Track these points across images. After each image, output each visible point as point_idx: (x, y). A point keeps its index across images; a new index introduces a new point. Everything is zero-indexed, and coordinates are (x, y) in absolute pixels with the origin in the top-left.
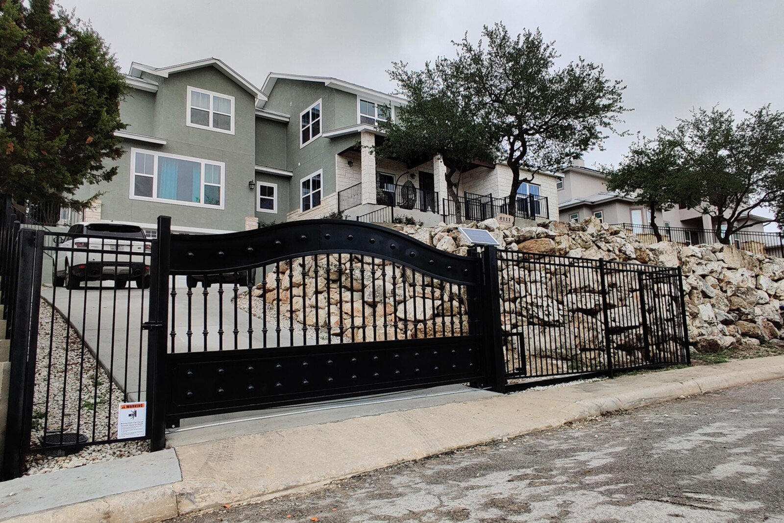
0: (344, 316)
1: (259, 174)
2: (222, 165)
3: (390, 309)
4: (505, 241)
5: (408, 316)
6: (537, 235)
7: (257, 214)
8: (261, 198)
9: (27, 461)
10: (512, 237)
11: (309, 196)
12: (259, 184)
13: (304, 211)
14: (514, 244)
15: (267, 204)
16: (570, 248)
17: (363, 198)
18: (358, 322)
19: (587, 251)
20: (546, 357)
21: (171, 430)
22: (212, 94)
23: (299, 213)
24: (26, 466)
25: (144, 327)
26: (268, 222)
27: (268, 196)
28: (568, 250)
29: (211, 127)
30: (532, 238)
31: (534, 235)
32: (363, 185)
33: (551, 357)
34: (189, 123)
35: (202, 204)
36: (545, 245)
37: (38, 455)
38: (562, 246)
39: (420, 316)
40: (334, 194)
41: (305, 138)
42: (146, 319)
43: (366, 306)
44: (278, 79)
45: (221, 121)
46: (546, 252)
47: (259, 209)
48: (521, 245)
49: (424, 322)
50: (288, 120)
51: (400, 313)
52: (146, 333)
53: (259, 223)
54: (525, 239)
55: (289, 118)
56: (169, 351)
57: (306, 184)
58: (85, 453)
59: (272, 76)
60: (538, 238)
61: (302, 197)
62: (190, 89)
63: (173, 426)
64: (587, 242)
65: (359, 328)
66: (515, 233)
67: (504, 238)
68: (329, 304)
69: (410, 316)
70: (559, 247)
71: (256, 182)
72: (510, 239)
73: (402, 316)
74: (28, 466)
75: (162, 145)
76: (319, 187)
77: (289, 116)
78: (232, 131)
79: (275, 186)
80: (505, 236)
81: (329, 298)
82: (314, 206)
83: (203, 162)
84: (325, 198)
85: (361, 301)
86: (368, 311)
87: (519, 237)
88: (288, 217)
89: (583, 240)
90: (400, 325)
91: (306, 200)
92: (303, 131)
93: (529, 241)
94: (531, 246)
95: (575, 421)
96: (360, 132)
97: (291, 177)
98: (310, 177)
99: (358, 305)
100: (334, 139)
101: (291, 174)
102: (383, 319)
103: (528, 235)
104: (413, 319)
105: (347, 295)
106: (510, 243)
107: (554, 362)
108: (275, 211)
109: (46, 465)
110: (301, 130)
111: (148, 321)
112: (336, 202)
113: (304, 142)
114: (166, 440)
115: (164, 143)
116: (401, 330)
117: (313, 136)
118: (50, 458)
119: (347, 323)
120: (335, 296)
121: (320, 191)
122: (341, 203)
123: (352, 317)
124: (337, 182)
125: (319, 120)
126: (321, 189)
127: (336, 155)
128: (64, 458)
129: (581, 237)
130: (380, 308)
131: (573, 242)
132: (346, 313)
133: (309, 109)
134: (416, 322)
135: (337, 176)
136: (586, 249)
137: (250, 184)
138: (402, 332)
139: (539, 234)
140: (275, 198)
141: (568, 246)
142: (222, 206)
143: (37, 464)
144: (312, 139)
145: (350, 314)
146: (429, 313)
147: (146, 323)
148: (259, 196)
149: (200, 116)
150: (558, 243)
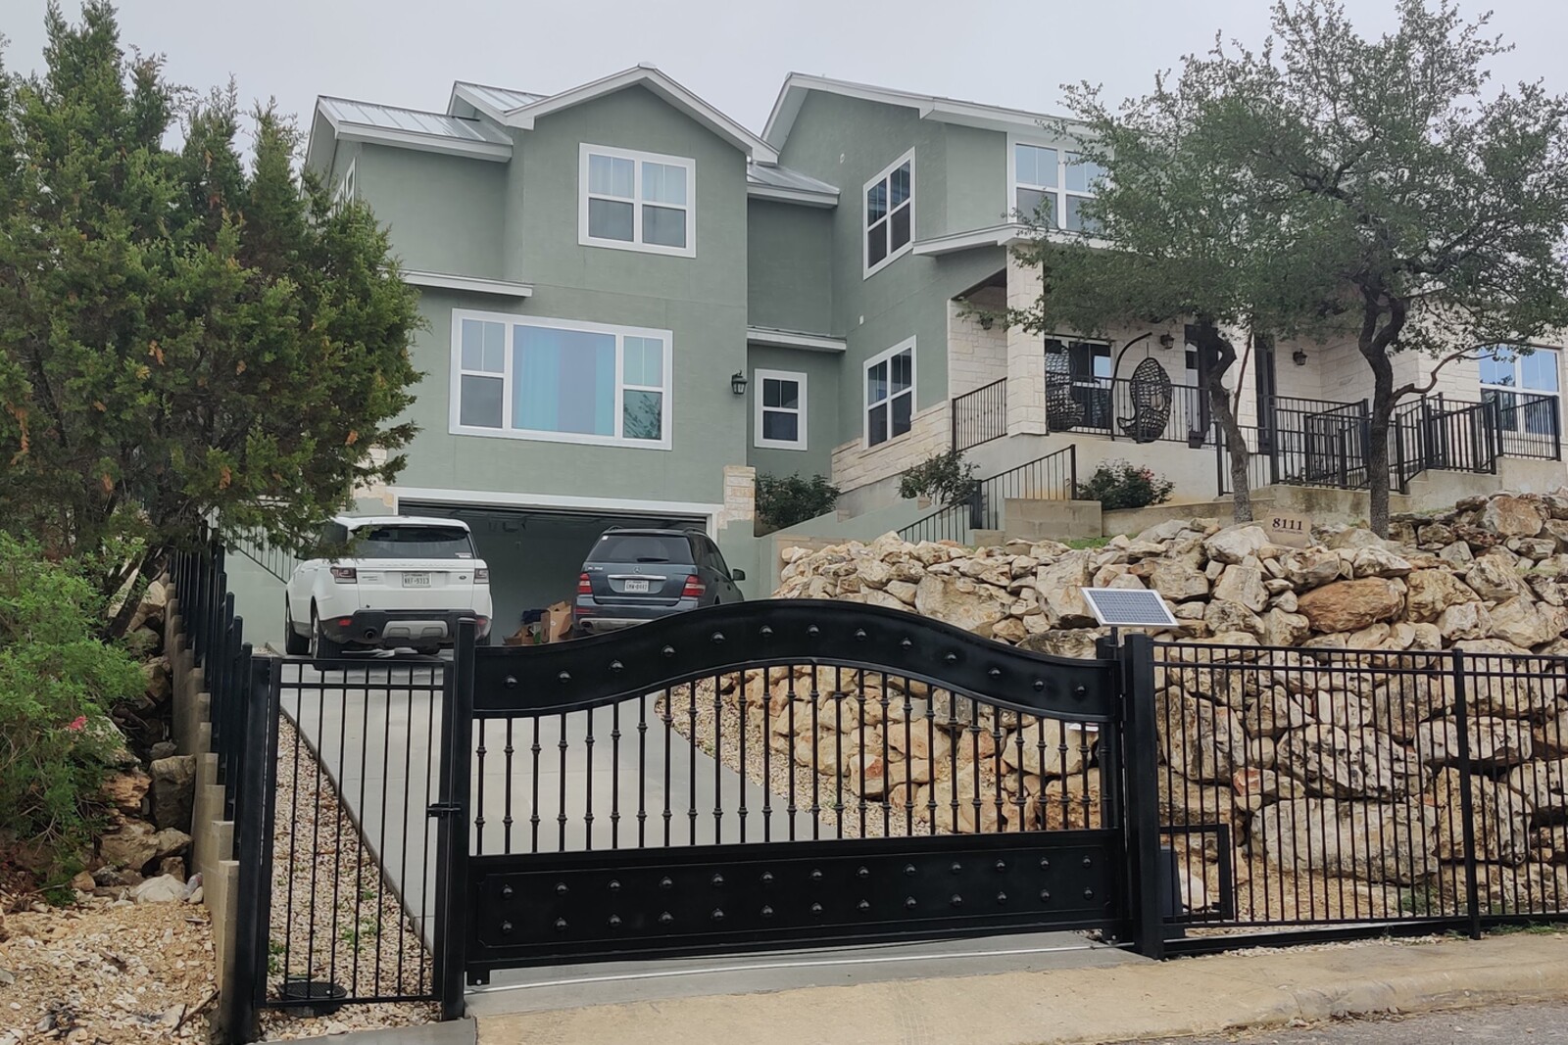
0: (891, 755)
1: (758, 351)
2: (666, 337)
3: (986, 744)
4: (1266, 587)
5: (1025, 762)
6: (1355, 570)
7: (753, 456)
8: (765, 412)
9: (262, 1021)
10: (1286, 578)
11: (885, 404)
12: (762, 375)
13: (872, 444)
14: (1290, 596)
15: (780, 426)
16: (1449, 602)
17: (1011, 417)
18: (920, 770)
19: (1501, 609)
20: (1340, 875)
21: (474, 987)
22: (639, 158)
23: (859, 448)
24: (260, 1027)
25: (430, 813)
26: (782, 475)
27: (783, 406)
28: (1440, 606)
29: (638, 244)
30: (1341, 577)
31: (1347, 569)
32: (1010, 385)
33: (1354, 877)
34: (584, 238)
35: (618, 439)
36: (1371, 598)
37: (278, 1013)
38: (1425, 597)
39: (1053, 765)
40: (943, 404)
41: (877, 254)
42: (435, 799)
43: (937, 734)
44: (810, 90)
45: (663, 222)
46: (1372, 616)
47: (760, 441)
48: (1307, 598)
49: (1062, 777)
50: (834, 201)
51: (1010, 756)
52: (434, 821)
53: (757, 482)
54: (1322, 582)
55: (838, 196)
56: (473, 852)
57: (878, 372)
58: (342, 1015)
59: (794, 83)
60: (1357, 577)
61: (867, 408)
62: (586, 150)
63: (479, 982)
64: (1498, 585)
65: (920, 784)
66: (1294, 566)
67: (1264, 578)
68: (862, 725)
69: (1031, 764)
70: (1418, 599)
71: (751, 373)
72: (1277, 583)
73: (1015, 763)
74: (264, 1029)
75: (522, 298)
76: (908, 382)
77: (836, 190)
78: (690, 250)
79: (801, 378)
80: (1269, 575)
81: (862, 711)
82: (895, 434)
83: (620, 332)
84: (922, 413)
85: (926, 721)
86: (942, 744)
87: (1303, 576)
88: (834, 460)
89: (1487, 581)
90: (1010, 782)
91: (878, 415)
92: (870, 233)
93: (1332, 586)
94: (1333, 600)
95: (1256, 1025)
96: (1004, 247)
97: (842, 352)
98: (887, 356)
99: (919, 730)
100: (944, 259)
101: (842, 346)
102: (972, 765)
103: (1327, 571)
104: (1037, 771)
105: (897, 705)
106: (1281, 592)
107: (1363, 889)
108: (801, 443)
109: (288, 1030)
110: (867, 229)
111: (437, 802)
112: (945, 425)
113: (872, 263)
114: (465, 1005)
115: (526, 292)
116: (1011, 794)
117: (895, 248)
118: (293, 1018)
119: (897, 771)
120: (874, 708)
121: (910, 393)
122: (959, 428)
123: (908, 757)
124: (950, 372)
125: (908, 205)
126: (913, 388)
127: (949, 302)
128: (313, 1020)
129: (1483, 571)
130: (967, 738)
131: (1460, 585)
132: (894, 748)
133: (886, 174)
134: (1046, 778)
135: (949, 355)
136: (1500, 601)
137: (736, 380)
138: (1013, 799)
139: (1360, 567)
140: (802, 410)
141: (1439, 596)
142: (666, 442)
143: (276, 1025)
144: (891, 256)
145: (904, 751)
146: (1074, 757)
147: (434, 805)
148: (760, 408)
149: (611, 217)
150: (1415, 587)
